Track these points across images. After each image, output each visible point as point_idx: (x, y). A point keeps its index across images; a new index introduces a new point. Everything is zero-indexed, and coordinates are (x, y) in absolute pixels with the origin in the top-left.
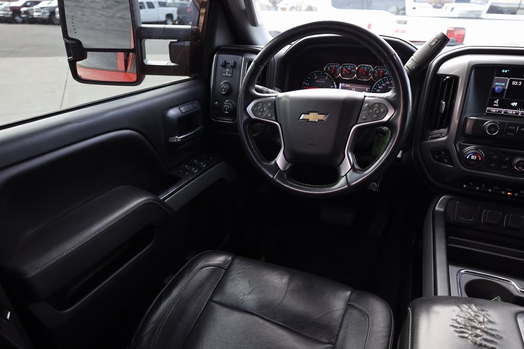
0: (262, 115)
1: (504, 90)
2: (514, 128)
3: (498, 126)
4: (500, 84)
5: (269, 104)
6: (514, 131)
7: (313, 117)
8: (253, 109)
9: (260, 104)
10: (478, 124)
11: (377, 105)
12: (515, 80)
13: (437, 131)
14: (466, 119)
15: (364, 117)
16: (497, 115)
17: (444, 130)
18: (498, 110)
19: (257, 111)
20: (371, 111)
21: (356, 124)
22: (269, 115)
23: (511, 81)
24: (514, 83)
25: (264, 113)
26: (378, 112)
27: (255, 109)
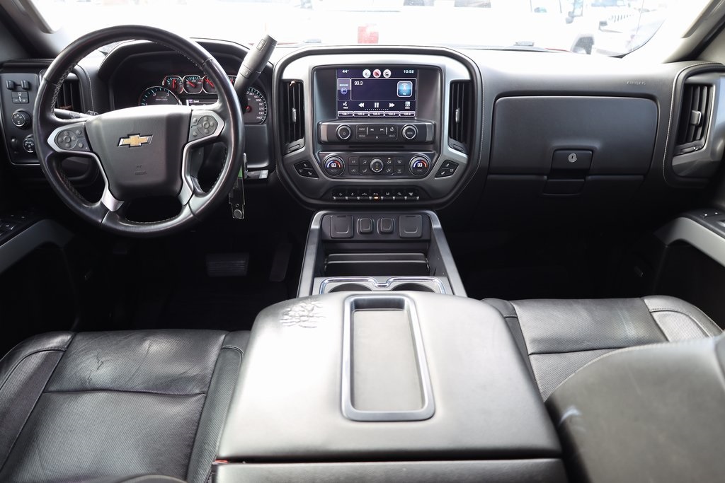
0: (70, 147)
1: (349, 91)
2: (364, 129)
3: (348, 129)
4: (344, 85)
5: (78, 132)
6: (364, 133)
7: (135, 141)
8: (56, 140)
9: (65, 133)
10: (331, 129)
11: (205, 119)
12: (357, 80)
13: (295, 143)
14: (319, 125)
15: (194, 134)
16: (349, 118)
17: (301, 141)
18: (349, 112)
19: (62, 142)
20: (200, 126)
21: (188, 142)
22: (80, 145)
23: (353, 81)
24: (356, 83)
25: (72, 143)
26: (207, 126)
27: (59, 140)
